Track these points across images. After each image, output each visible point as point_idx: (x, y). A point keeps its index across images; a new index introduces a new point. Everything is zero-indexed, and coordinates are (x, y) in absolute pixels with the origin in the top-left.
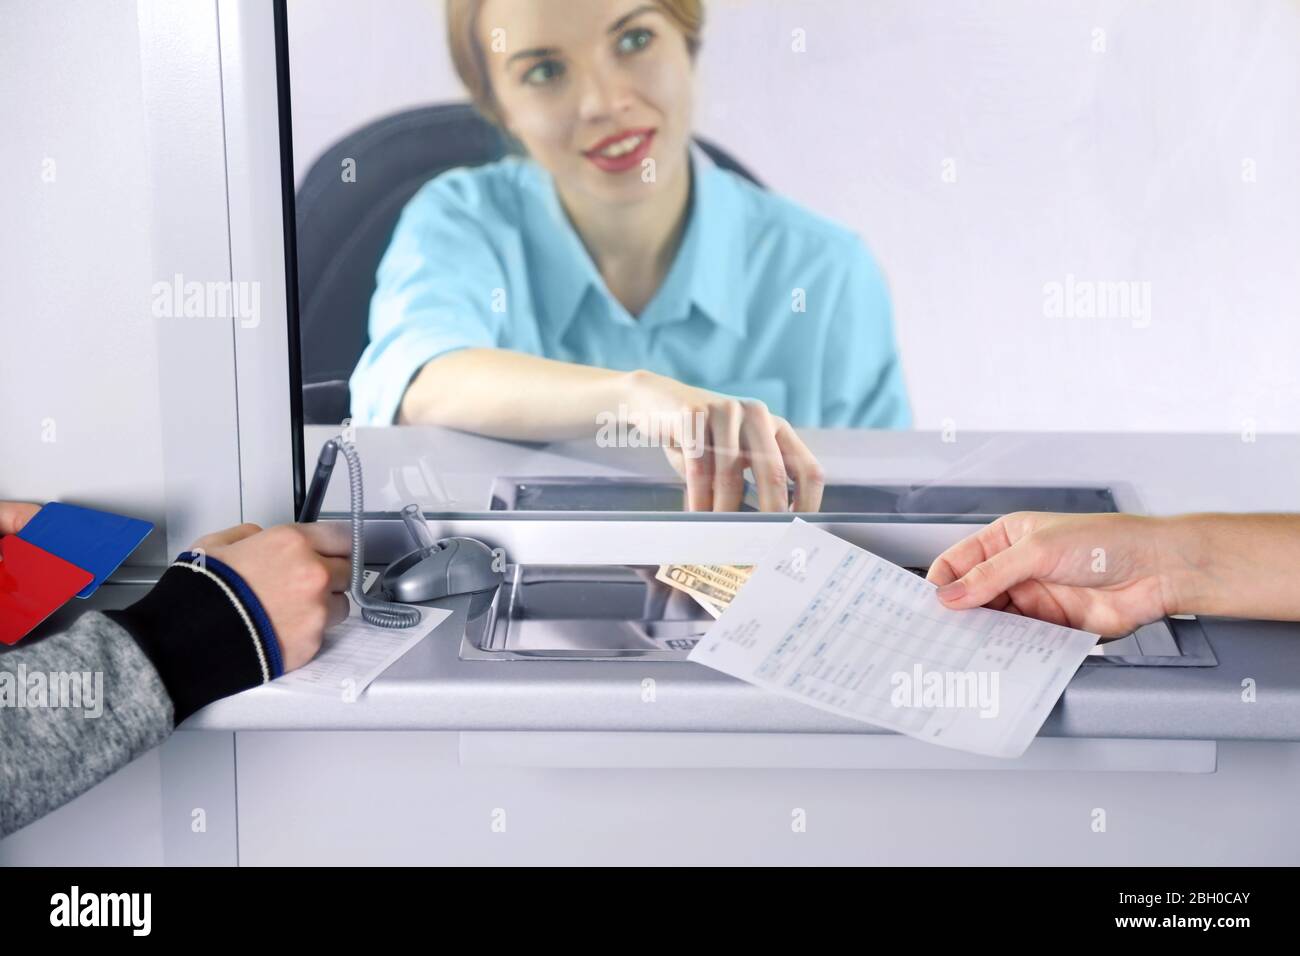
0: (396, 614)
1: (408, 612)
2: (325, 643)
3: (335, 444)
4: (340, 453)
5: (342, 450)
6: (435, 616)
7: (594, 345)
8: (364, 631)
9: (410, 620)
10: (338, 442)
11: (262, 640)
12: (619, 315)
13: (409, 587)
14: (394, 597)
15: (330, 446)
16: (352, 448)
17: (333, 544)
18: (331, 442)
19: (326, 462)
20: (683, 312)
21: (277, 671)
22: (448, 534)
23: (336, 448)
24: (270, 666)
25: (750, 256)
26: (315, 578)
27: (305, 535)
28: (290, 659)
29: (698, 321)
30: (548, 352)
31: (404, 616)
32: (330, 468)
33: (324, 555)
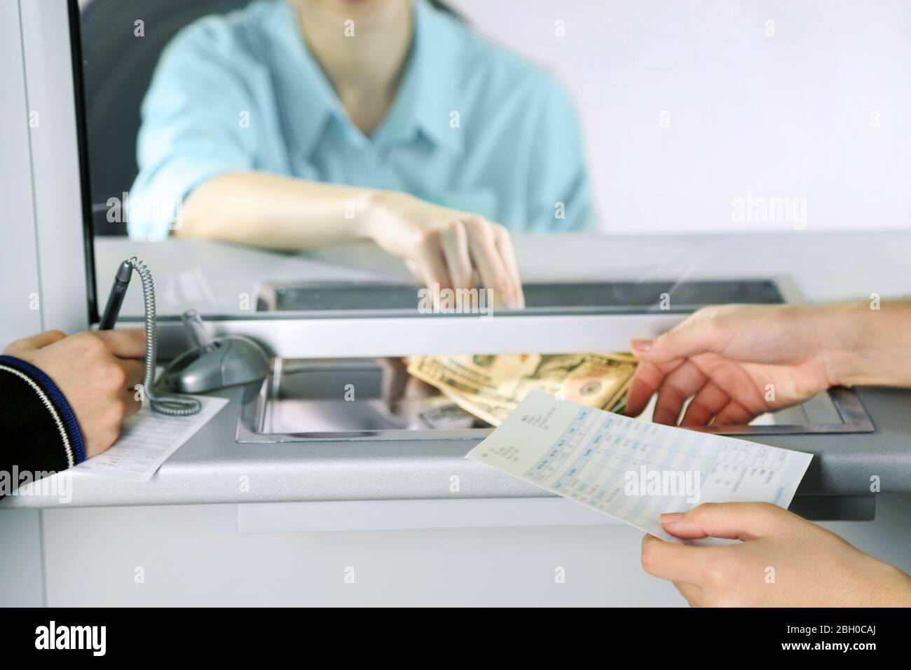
0: (180, 404)
1: (190, 402)
2: (123, 431)
3: (130, 264)
4: (134, 271)
5: (136, 268)
6: (214, 405)
7: (334, 164)
8: (153, 419)
9: (190, 409)
10: (133, 262)
11: (67, 432)
12: (355, 137)
13: (191, 380)
14: (178, 389)
15: (126, 266)
16: (145, 267)
17: (129, 348)
18: (126, 262)
19: (122, 279)
20: (408, 133)
21: (80, 457)
22: (221, 334)
23: (131, 267)
24: (74, 454)
25: (463, 84)
26: (114, 377)
27: (105, 341)
28: (91, 448)
29: (422, 142)
30: (294, 172)
31: (187, 406)
32: (126, 284)
33: (120, 358)
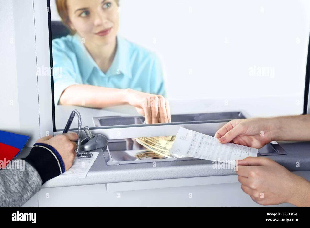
0: (87, 155)
1: (89, 154)
3: (75, 112)
4: (76, 114)
5: (76, 113)
6: (95, 155)
7: (95, 81)
8: (79, 159)
9: (89, 156)
10: (76, 111)
11: (60, 163)
12: (101, 74)
13: (87, 147)
14: (83, 150)
15: (74, 112)
16: (79, 112)
18: (74, 111)
19: (72, 117)
21: (63, 171)
23: (75, 113)
24: (62, 170)
25: (131, 58)
26: (70, 146)
27: (67, 136)
33: (72, 141)
